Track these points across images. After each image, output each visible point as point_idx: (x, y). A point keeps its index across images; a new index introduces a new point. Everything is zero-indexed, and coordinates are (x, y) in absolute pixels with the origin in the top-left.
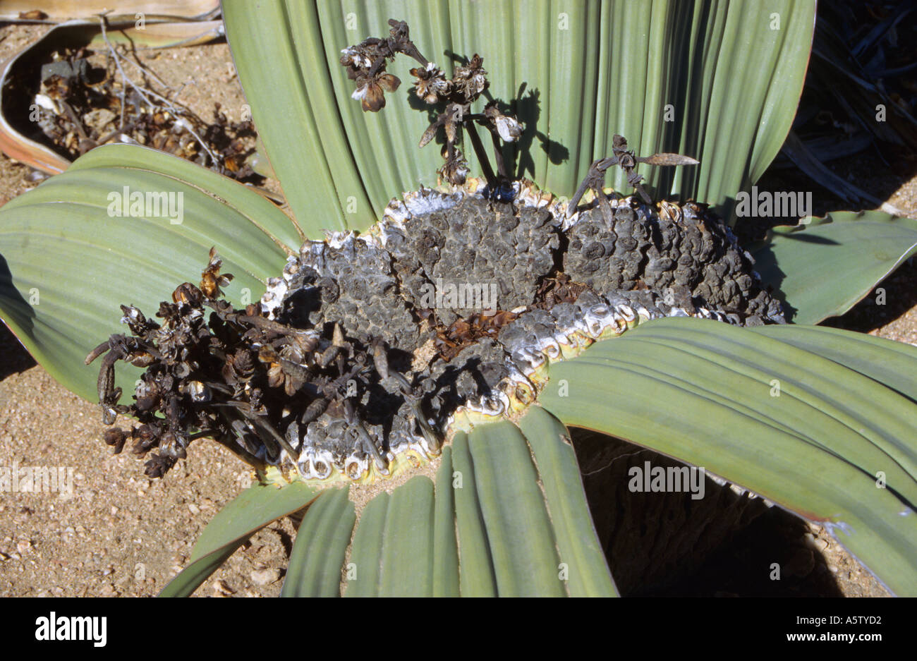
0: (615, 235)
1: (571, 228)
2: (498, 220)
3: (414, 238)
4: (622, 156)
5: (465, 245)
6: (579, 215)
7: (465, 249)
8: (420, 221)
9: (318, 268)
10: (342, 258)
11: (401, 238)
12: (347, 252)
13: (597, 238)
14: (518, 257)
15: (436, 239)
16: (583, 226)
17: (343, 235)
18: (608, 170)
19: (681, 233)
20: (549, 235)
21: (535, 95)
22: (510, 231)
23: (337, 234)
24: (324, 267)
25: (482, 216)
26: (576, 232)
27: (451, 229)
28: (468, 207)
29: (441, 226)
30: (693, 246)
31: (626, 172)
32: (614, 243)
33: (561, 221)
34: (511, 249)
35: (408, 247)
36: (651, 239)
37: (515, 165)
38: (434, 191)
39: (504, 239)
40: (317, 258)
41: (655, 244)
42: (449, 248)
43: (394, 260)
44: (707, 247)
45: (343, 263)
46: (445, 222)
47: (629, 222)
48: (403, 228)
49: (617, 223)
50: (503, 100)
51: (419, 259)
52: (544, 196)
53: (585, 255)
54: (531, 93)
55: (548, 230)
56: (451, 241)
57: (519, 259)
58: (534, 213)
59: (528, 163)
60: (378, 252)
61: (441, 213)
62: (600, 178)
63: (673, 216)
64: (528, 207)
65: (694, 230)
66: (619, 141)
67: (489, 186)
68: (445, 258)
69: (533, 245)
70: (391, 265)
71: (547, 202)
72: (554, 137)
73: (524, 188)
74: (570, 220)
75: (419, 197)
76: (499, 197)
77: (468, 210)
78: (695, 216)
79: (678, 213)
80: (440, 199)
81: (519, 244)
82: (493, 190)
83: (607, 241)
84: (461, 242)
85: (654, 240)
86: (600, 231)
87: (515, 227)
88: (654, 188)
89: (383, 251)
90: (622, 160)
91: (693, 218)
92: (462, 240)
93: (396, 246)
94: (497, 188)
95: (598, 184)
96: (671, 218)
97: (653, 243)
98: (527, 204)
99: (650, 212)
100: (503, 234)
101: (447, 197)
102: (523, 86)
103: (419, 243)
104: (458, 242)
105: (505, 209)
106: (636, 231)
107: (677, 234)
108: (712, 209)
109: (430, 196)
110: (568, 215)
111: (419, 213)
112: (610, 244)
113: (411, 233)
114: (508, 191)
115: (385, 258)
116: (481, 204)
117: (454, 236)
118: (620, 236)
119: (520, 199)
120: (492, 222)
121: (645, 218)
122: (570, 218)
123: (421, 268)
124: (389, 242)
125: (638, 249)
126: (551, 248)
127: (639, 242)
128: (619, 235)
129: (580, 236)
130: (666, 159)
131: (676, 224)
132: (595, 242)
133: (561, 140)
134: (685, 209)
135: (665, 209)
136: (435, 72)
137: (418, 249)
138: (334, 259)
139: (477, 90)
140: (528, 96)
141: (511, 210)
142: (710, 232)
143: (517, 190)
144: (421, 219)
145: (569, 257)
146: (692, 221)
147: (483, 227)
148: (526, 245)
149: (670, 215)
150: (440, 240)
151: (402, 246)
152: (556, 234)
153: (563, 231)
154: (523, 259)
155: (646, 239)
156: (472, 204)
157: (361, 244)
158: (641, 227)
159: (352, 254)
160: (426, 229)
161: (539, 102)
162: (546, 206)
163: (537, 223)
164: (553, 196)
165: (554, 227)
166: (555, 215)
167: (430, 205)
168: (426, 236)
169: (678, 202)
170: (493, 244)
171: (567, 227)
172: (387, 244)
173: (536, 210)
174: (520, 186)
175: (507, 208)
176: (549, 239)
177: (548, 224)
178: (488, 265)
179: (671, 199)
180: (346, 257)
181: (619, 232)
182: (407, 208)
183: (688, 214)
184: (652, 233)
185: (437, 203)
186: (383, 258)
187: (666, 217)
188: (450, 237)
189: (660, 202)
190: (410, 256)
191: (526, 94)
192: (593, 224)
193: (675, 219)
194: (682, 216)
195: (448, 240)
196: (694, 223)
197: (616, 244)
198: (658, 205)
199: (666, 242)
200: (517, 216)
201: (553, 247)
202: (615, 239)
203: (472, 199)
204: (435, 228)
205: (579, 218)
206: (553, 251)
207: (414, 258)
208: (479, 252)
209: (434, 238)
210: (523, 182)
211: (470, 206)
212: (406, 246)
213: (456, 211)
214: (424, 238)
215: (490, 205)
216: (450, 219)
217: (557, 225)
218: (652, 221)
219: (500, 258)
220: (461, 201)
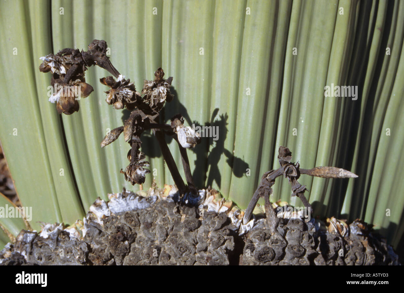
0: (285, 242)
1: (246, 233)
2: (182, 221)
3: (109, 232)
4: (286, 167)
5: (153, 241)
6: (255, 221)
7: (152, 245)
8: (117, 218)
9: (26, 254)
10: (46, 247)
11: (98, 231)
12: (51, 241)
13: (268, 244)
14: (198, 255)
15: (127, 235)
16: (257, 232)
17: (53, 226)
18: (276, 179)
19: (346, 246)
20: (226, 237)
21: (224, 119)
22: (192, 231)
23: (48, 226)
24: (31, 253)
25: (170, 217)
26: (250, 237)
27: (142, 226)
28: (160, 208)
29: (133, 223)
30: (356, 259)
31: (291, 182)
32: (284, 249)
33: (238, 225)
34: (192, 248)
35: (102, 240)
36: (318, 249)
37: (205, 177)
38: (132, 194)
39: (186, 238)
40: (26, 245)
41: (322, 253)
42: (139, 243)
43: (90, 249)
44: (369, 261)
45: (47, 251)
46: (137, 220)
47: (298, 232)
48: (101, 223)
49: (288, 232)
50: (199, 123)
51: (110, 251)
52: (225, 204)
53: (257, 257)
54: (222, 117)
55: (224, 232)
56: (140, 237)
57: (198, 257)
58: (214, 217)
59: (216, 176)
60: (77, 243)
61: (135, 213)
62: (268, 187)
63: (340, 232)
64: (210, 212)
65: (358, 245)
66: (284, 152)
67: (180, 192)
68: (134, 252)
69: (211, 245)
70: (87, 255)
71: (227, 209)
72: (238, 154)
73: (209, 196)
74: (246, 226)
75: (119, 197)
76: (187, 202)
77: (159, 211)
78: (361, 233)
79: (345, 229)
80: (137, 200)
81: (199, 244)
82: (183, 195)
83: (277, 247)
84: (149, 239)
85: (321, 250)
86: (272, 238)
87: (197, 228)
88: (324, 206)
89: (82, 242)
90: (286, 170)
91: (359, 235)
92: (150, 236)
93: (92, 238)
94: (186, 194)
95: (266, 192)
96: (339, 232)
97: (320, 252)
98: (210, 209)
99: (319, 225)
100: (186, 234)
101: (143, 200)
102: (216, 111)
103: (112, 237)
104: (146, 239)
105: (189, 212)
106: (305, 240)
107: (342, 246)
108: (377, 230)
109: (128, 197)
110: (245, 221)
111: (117, 212)
112: (280, 250)
113: (107, 228)
114: (194, 197)
115: (83, 249)
116: (170, 206)
117: (144, 233)
118: (290, 243)
119: (205, 204)
120: (177, 222)
121: (314, 230)
122: (246, 224)
123: (113, 259)
124: (88, 234)
125: (305, 257)
126: (226, 249)
127: (307, 250)
128: (288, 242)
129: (254, 240)
130: (327, 171)
131: (343, 238)
132: (266, 247)
133: (243, 157)
134: (352, 226)
135: (333, 224)
136: (124, 83)
137: (110, 243)
138: (41, 247)
139: (159, 101)
140: (219, 119)
141: (195, 214)
142: (373, 248)
143: (202, 196)
144: (118, 217)
145: (244, 259)
146: (357, 237)
147: (170, 226)
148: (204, 245)
149: (337, 229)
150: (130, 235)
151: (97, 239)
152: (232, 237)
153: (240, 235)
154: (202, 257)
155: (314, 248)
156: (162, 206)
157: (64, 235)
158: (310, 237)
159: (55, 243)
160: (120, 225)
161: (227, 124)
162: (226, 212)
163: (216, 226)
164: (234, 204)
165: (230, 230)
166: (233, 220)
167: (128, 205)
168: (119, 231)
169: (346, 220)
170: (176, 242)
171: (243, 232)
172: (85, 236)
173: (216, 214)
174: (206, 193)
175: (191, 211)
176: (225, 241)
177: (226, 227)
178: (171, 260)
179: (340, 217)
180: (51, 246)
181: (289, 239)
182: (108, 207)
183: (354, 230)
184: (320, 243)
185: (133, 204)
186: (81, 248)
187: (334, 231)
188: (141, 234)
189: (330, 218)
190: (103, 248)
191: (218, 118)
192: (265, 231)
193: (342, 233)
194: (349, 232)
195: (138, 236)
196: (359, 239)
197: (286, 250)
198: (328, 220)
199: (332, 253)
200: (200, 219)
201: (229, 248)
202: (284, 245)
203: (164, 202)
204: (128, 225)
205: (255, 225)
206: (228, 251)
207: (106, 250)
208: (165, 249)
209: (125, 233)
210: (209, 191)
211: (161, 208)
212: (101, 239)
213: (148, 211)
214: (117, 233)
215: (178, 208)
216: (141, 218)
217: (234, 229)
218: (321, 233)
219: (182, 255)
220: (155, 203)
